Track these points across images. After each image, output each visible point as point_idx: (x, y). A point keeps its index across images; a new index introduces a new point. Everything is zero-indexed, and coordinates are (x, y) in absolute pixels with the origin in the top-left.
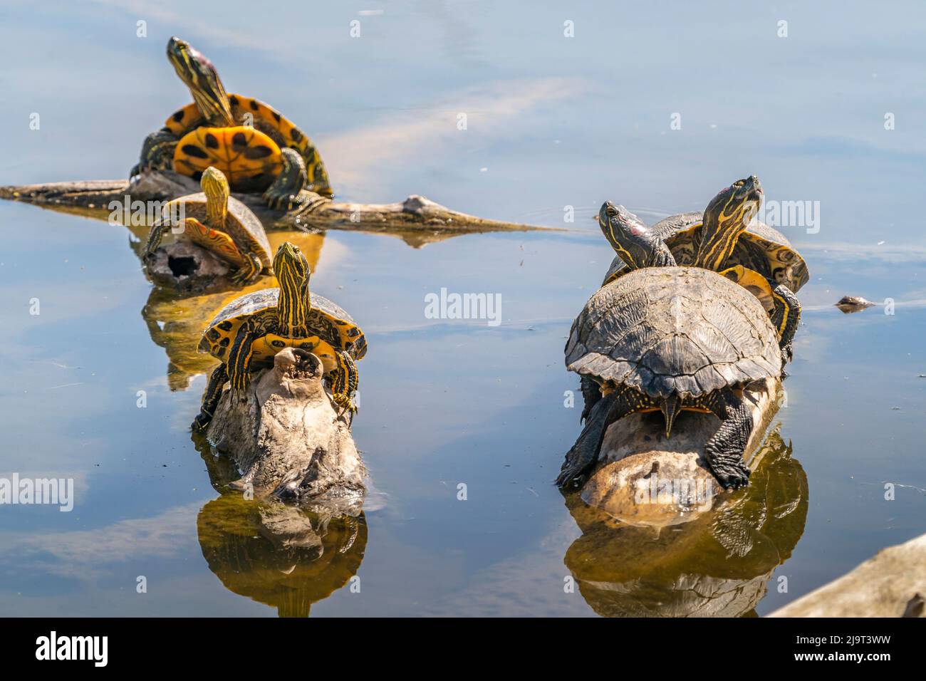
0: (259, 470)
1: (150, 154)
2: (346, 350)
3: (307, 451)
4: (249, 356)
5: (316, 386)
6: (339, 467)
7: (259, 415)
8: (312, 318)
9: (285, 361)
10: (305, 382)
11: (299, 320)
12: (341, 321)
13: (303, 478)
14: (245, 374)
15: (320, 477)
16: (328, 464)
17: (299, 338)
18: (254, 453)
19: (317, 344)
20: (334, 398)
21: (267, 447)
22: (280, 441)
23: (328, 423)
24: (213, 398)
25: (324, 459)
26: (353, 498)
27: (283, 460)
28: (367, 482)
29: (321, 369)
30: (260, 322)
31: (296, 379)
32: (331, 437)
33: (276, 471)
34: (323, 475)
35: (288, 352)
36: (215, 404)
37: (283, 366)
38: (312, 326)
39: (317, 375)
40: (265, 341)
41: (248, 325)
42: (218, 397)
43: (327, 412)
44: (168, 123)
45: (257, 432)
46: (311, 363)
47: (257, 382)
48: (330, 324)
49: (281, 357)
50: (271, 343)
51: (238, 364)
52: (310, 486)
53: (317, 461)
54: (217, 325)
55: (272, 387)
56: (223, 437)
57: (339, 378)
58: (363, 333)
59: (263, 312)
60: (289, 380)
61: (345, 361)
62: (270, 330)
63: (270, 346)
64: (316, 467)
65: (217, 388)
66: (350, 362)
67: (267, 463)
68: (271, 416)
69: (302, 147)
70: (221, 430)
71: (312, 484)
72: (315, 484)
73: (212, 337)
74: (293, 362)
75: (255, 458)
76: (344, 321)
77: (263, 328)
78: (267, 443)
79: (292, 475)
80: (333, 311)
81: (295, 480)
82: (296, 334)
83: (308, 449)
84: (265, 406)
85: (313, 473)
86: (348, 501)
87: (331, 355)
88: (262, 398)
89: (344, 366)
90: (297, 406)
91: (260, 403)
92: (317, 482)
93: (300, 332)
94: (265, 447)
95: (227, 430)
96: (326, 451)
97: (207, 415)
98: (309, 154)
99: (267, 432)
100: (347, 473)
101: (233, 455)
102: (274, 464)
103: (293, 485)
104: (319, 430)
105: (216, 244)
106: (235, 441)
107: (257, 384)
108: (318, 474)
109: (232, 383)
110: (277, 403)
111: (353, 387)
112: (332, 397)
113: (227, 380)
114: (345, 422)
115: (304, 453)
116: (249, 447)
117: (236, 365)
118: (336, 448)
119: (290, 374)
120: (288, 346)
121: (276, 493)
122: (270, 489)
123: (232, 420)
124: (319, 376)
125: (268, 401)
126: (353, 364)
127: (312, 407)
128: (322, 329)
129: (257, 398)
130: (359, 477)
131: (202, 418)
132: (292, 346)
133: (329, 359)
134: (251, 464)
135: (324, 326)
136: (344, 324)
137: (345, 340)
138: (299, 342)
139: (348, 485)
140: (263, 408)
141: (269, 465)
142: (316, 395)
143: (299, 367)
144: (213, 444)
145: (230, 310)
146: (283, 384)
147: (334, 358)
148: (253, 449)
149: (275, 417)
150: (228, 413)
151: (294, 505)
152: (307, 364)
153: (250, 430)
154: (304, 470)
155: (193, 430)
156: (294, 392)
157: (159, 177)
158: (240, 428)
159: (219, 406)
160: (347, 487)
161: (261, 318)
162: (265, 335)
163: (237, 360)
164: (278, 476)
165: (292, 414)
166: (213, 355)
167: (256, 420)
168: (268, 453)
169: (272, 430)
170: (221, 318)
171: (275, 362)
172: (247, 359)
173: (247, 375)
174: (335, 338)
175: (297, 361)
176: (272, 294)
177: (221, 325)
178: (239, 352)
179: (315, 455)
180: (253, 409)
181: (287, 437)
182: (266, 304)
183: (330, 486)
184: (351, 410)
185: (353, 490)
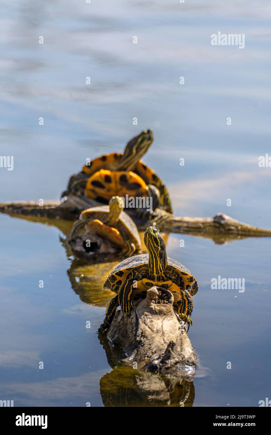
0: (137, 353)
1: (73, 186)
2: (187, 289)
3: (164, 344)
4: (130, 293)
5: (170, 309)
6: (182, 353)
7: (137, 324)
8: (168, 271)
9: (153, 293)
10: (164, 306)
11: (159, 271)
12: (184, 273)
13: (162, 358)
14: (129, 303)
15: (171, 358)
16: (176, 351)
17: (160, 281)
18: (134, 344)
19: (171, 286)
20: (179, 316)
21: (142, 341)
22: (149, 338)
23: (176, 329)
24: (111, 314)
25: (174, 348)
26: (190, 370)
27: (151, 348)
28: (197, 361)
29: (172, 299)
30: (139, 272)
31: (159, 304)
32: (178, 337)
33: (146, 354)
34: (173, 357)
35: (154, 289)
36: (111, 318)
37: (152, 297)
38: (168, 275)
39: (170, 302)
40: (142, 282)
41: (133, 273)
42: (114, 314)
43: (175, 323)
44: (83, 168)
45: (136, 333)
46: (167, 295)
47: (137, 305)
48: (178, 275)
49: (150, 291)
50: (145, 284)
51: (124, 298)
52: (166, 363)
53: (170, 349)
54: (115, 273)
55: (145, 308)
56: (116, 336)
57: (182, 305)
58: (196, 280)
59: (141, 267)
60: (154, 304)
61: (186, 296)
62: (144, 277)
63: (144, 286)
64: (169, 352)
65: (113, 309)
66: (188, 296)
67: (142, 350)
68: (144, 324)
69: (158, 184)
70: (116, 332)
71: (167, 362)
72: (168, 361)
73: (112, 280)
74: (157, 294)
75: (135, 347)
76: (186, 273)
77: (140, 276)
78: (142, 339)
79: (155, 356)
80: (180, 267)
81: (157, 359)
82: (159, 279)
83: (165, 343)
84: (141, 319)
85: (167, 356)
86: (186, 372)
87: (179, 292)
88: (139, 314)
89: (185, 298)
90: (159, 319)
91: (138, 317)
92: (169, 360)
93: (161, 278)
94: (141, 341)
95: (119, 332)
96: (175, 344)
97: (107, 324)
98: (162, 188)
99: (142, 333)
100: (186, 357)
101: (122, 346)
102: (146, 350)
103: (156, 362)
104: (171, 332)
105: (110, 236)
106: (123, 338)
107: (137, 307)
108: (170, 356)
109: (122, 307)
110: (148, 317)
111: (190, 310)
112: (178, 315)
113: (119, 305)
114: (185, 330)
115: (162, 345)
116: (131, 341)
117: (123, 299)
118: (180, 343)
119: (155, 301)
120: (154, 286)
121: (147, 366)
122: (143, 364)
123: (122, 326)
124: (172, 303)
125: (143, 316)
126: (190, 297)
127: (167, 320)
128: (173, 277)
129: (136, 314)
130: (193, 358)
131: (105, 326)
132: (157, 285)
133: (177, 294)
134: (132, 350)
135: (175, 276)
136: (186, 274)
137: (186, 283)
138: (161, 283)
139: (187, 363)
140: (140, 320)
141: (143, 351)
142: (170, 314)
143: (161, 297)
144: (110, 340)
145: (123, 265)
146: (151, 307)
147: (180, 294)
148: (134, 342)
149: (146, 325)
150: (119, 322)
151: (156, 374)
152: (165, 296)
153: (132, 331)
154: (162, 354)
155: (99, 332)
156: (157, 311)
157: (78, 199)
158: (127, 331)
159: (114, 319)
160: (187, 364)
161: (139, 270)
162: (141, 279)
163: (124, 296)
164: (148, 357)
165: (156, 323)
166: (112, 290)
167: (136, 326)
168: (143, 344)
169: (145, 332)
170: (117, 269)
171: (147, 294)
172: (129, 295)
173: (130, 304)
174: (180, 282)
175: (159, 294)
176: (146, 257)
177: (117, 273)
178: (124, 291)
179: (169, 346)
180: (134, 320)
181: (154, 336)
182: (143, 262)
183: (176, 363)
184: (189, 323)
185: (189, 365)
